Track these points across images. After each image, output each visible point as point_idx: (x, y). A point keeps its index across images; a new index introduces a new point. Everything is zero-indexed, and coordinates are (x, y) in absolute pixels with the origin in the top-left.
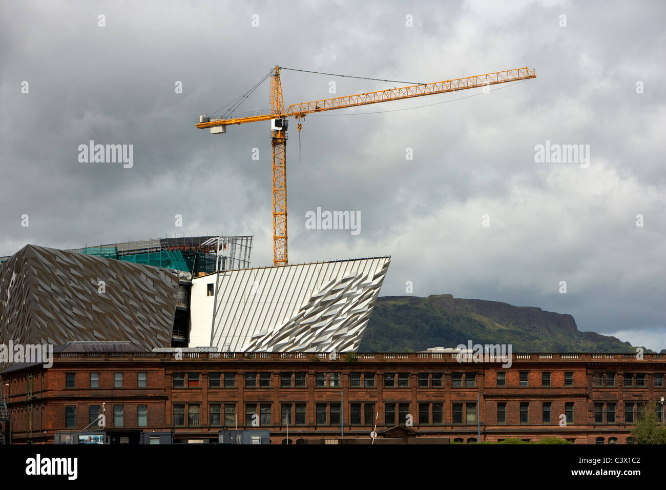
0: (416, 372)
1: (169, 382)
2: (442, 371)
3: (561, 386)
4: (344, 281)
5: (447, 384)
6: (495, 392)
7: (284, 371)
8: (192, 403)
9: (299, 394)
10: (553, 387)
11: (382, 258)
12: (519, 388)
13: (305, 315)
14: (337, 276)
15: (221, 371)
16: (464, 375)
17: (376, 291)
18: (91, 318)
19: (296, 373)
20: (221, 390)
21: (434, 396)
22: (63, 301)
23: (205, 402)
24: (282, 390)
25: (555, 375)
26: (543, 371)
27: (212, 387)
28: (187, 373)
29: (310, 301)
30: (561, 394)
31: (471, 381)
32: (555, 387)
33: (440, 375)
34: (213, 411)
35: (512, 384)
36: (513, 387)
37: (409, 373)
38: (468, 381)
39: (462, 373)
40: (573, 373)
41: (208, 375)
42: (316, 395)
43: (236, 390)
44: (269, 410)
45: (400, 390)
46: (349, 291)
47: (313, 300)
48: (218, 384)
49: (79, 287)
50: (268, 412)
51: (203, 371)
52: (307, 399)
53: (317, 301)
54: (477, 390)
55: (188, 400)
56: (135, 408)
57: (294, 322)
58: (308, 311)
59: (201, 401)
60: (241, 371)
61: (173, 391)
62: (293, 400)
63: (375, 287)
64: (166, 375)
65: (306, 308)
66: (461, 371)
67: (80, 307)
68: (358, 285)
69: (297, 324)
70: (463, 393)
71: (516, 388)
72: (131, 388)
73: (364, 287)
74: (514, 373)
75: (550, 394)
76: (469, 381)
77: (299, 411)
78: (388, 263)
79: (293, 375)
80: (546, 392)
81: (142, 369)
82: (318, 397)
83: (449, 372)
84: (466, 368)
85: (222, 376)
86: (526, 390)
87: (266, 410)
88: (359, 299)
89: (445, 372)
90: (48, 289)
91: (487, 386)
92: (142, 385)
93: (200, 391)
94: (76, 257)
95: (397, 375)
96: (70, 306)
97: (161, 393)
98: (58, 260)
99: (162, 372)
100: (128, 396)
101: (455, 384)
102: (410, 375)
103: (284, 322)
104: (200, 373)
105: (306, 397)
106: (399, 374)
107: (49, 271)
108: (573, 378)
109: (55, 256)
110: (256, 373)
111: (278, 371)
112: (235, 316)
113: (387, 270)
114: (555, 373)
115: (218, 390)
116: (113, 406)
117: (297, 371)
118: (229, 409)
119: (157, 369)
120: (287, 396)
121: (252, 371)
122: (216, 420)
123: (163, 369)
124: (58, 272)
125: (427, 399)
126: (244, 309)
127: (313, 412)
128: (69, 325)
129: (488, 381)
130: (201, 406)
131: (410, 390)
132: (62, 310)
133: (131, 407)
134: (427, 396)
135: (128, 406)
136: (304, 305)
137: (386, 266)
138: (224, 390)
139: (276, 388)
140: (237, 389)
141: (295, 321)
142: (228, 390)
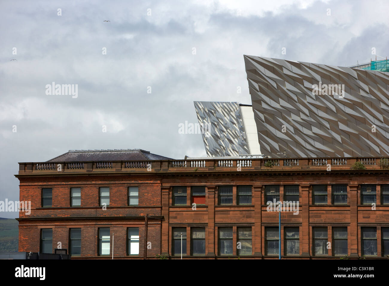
1: (167, 197)
7: (315, 183)
8: (195, 226)
9: (339, 214)
15: (232, 184)
18: (340, 140)
19: (332, 185)
20: (232, 209)
22: (298, 119)
23: (211, 224)
24: (315, 208)
27: (222, 204)
28: (189, 186)
34: (224, 235)
41: (215, 188)
42: (360, 216)
43: (252, 209)
44: (298, 235)
48: (230, 201)
49: (318, 103)
50: (296, 237)
51: (208, 184)
52: (348, 221)
55: (190, 221)
56: (124, 232)
59: (207, 222)
60: (258, 183)
61: (171, 209)
62: (328, 221)
64: (162, 189)
67: (321, 126)
72: (119, 206)
77: (338, 236)
79: (330, 189)
81: (133, 182)
82: (364, 217)
85: (235, 189)
87: (293, 235)
90: (277, 106)
92: (134, 202)
93: (205, 209)
94: (310, 68)
96: (308, 125)
97: (156, 212)
98: (285, 71)
99: (156, 186)
100: (116, 216)
104: (205, 186)
105: (347, 218)
107: (275, 85)
109: (281, 67)
110: (279, 186)
111: (307, 183)
115: (228, 209)
116: (97, 229)
117: (334, 183)
118: (245, 233)
119: (152, 182)
120: (320, 217)
121: (273, 183)
122: (227, 247)
123: (159, 182)
124: (288, 86)
127: (355, 238)
128: (308, 147)
130: (207, 229)
132: (296, 129)
133: (120, 229)
135: (115, 229)
138: (236, 209)
139: (305, 205)
140: (253, 206)
142: (241, 209)
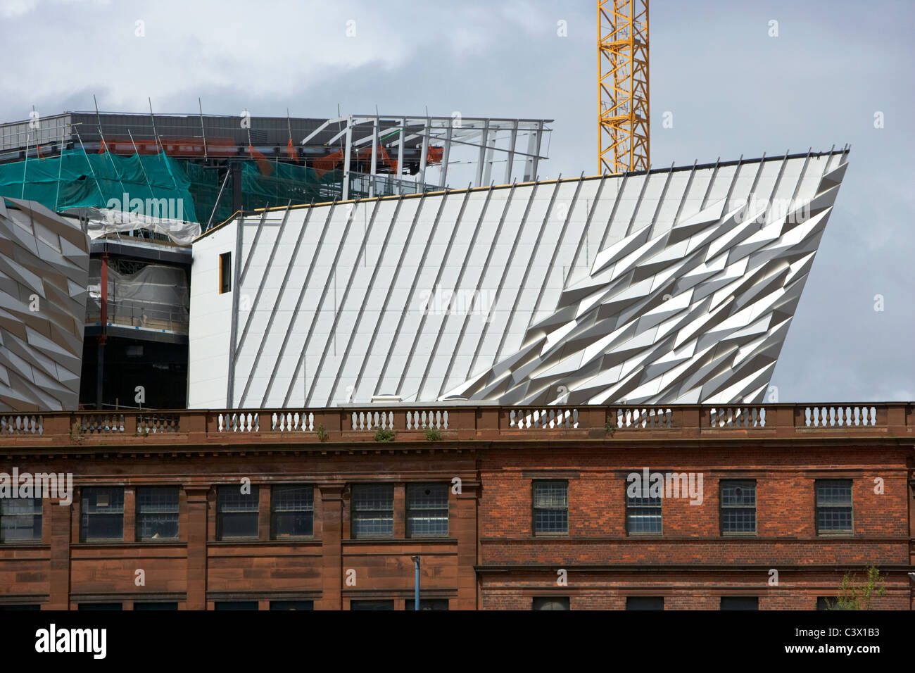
0: (206, 482)
2: (309, 478)
3: (799, 531)
4: (679, 235)
5: (328, 529)
6: (521, 556)
10: (765, 536)
11: (818, 155)
12: (620, 542)
13: (545, 349)
14: (654, 220)
16: (399, 493)
17: (796, 267)
21: (277, 575)
25: (773, 490)
26: (722, 475)
29: (560, 305)
30: (799, 563)
31: (432, 513)
32: (772, 535)
33: (304, 492)
35: (594, 525)
36: (598, 535)
37: (179, 487)
38: (418, 513)
39: (392, 485)
40: (850, 481)
45: (141, 552)
46: (701, 270)
47: (570, 299)
53: (585, 305)
54: (453, 549)
57: (508, 373)
58: (555, 338)
63: (793, 254)
65: (549, 326)
66: (387, 478)
68: (730, 247)
69: (517, 379)
70: (393, 560)
71: (611, 542)
73: (754, 253)
74: (602, 484)
75: (750, 562)
76: (425, 513)
78: (840, 172)
80: (734, 556)
83: (339, 479)
84: (404, 465)
86: (652, 548)
88: (738, 293)
89: (323, 480)
91: (491, 535)
95: (130, 495)
101: (370, 527)
102: (182, 493)
103: (473, 373)
106: (137, 488)
108: (851, 504)
112: (303, 354)
113: (834, 194)
114: (771, 484)
125: (246, 585)
126: (333, 331)
129: (494, 513)
131: (179, 552)
134: (247, 575)
136: (540, 318)
137: (830, 182)
141: (513, 368)
